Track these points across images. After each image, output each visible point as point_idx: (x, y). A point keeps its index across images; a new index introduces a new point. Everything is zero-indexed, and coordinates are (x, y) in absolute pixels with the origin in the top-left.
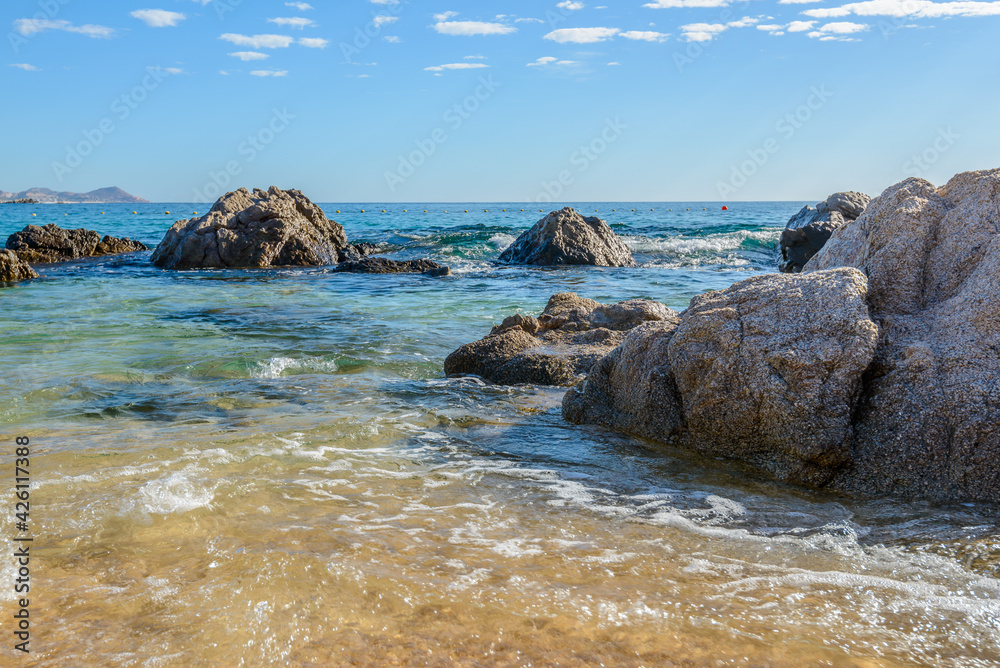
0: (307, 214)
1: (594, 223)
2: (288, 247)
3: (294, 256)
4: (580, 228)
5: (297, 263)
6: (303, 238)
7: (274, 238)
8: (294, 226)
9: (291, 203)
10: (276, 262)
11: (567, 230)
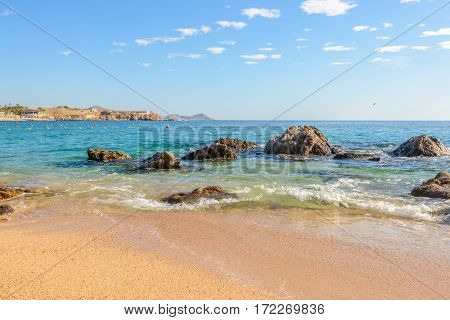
0: (319, 135)
1: (435, 140)
2: (314, 148)
3: (317, 151)
4: (430, 143)
5: (317, 153)
6: (319, 144)
7: (309, 144)
8: (315, 140)
9: (313, 132)
10: (310, 153)
11: (424, 143)
